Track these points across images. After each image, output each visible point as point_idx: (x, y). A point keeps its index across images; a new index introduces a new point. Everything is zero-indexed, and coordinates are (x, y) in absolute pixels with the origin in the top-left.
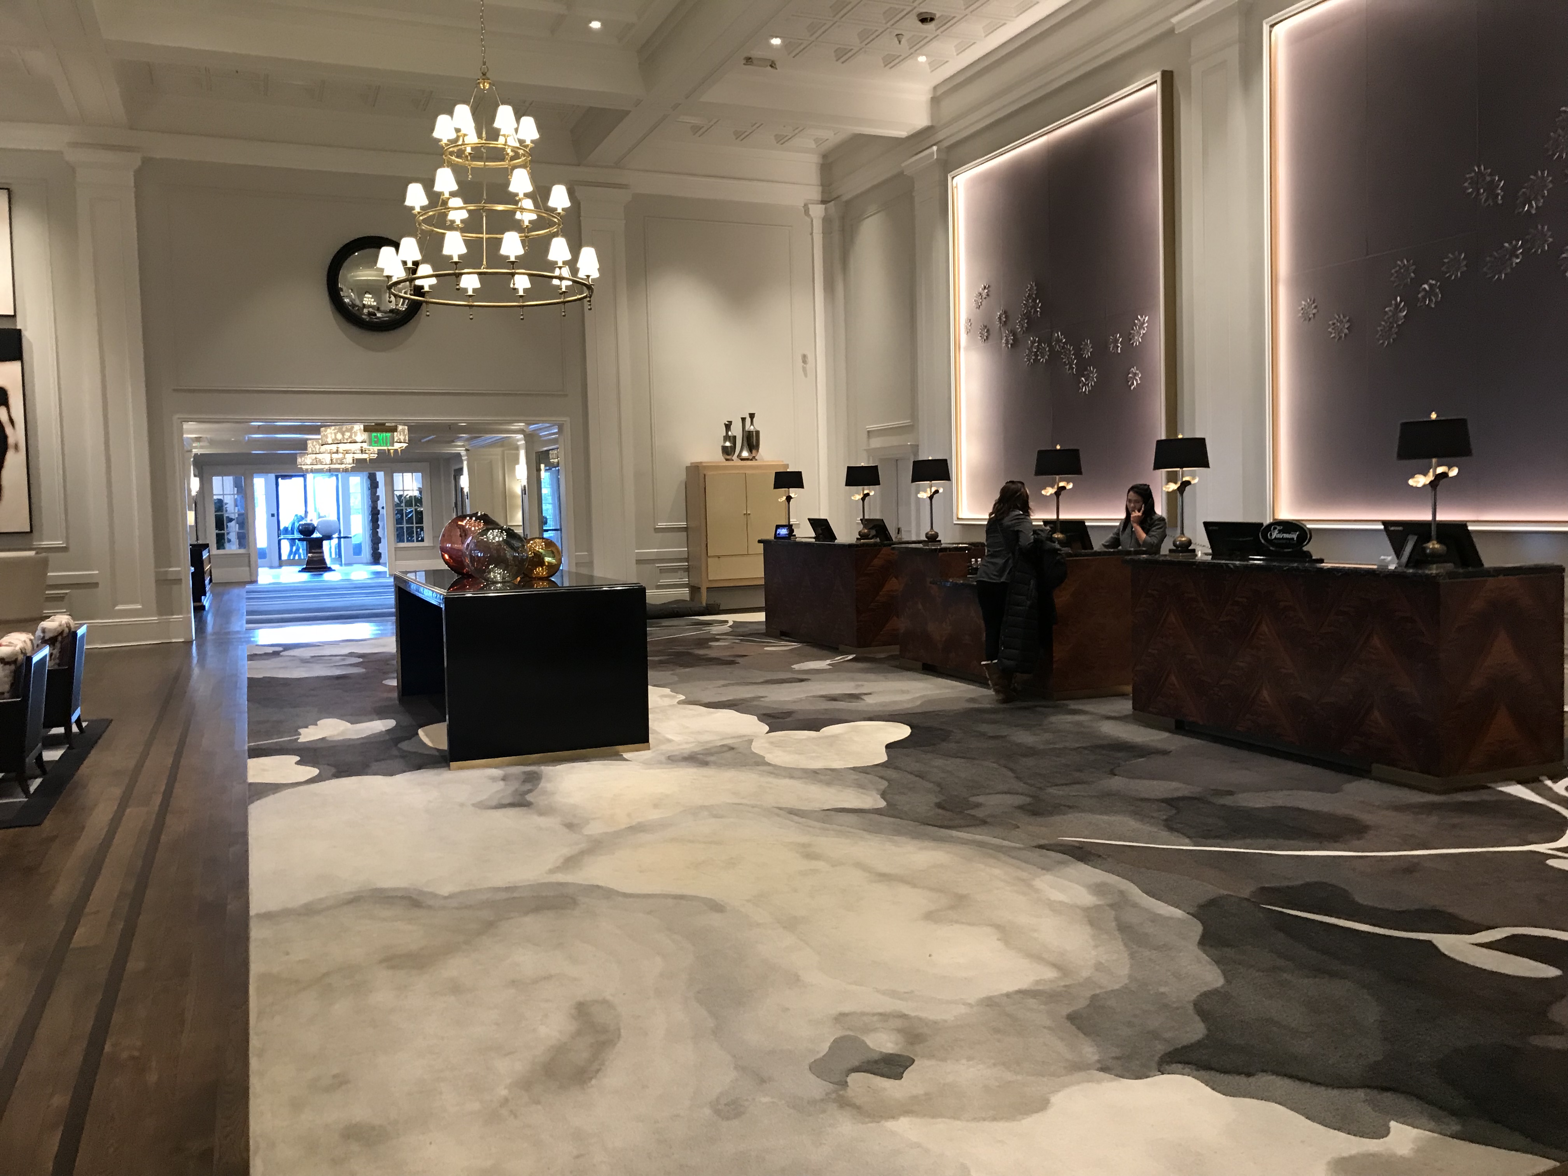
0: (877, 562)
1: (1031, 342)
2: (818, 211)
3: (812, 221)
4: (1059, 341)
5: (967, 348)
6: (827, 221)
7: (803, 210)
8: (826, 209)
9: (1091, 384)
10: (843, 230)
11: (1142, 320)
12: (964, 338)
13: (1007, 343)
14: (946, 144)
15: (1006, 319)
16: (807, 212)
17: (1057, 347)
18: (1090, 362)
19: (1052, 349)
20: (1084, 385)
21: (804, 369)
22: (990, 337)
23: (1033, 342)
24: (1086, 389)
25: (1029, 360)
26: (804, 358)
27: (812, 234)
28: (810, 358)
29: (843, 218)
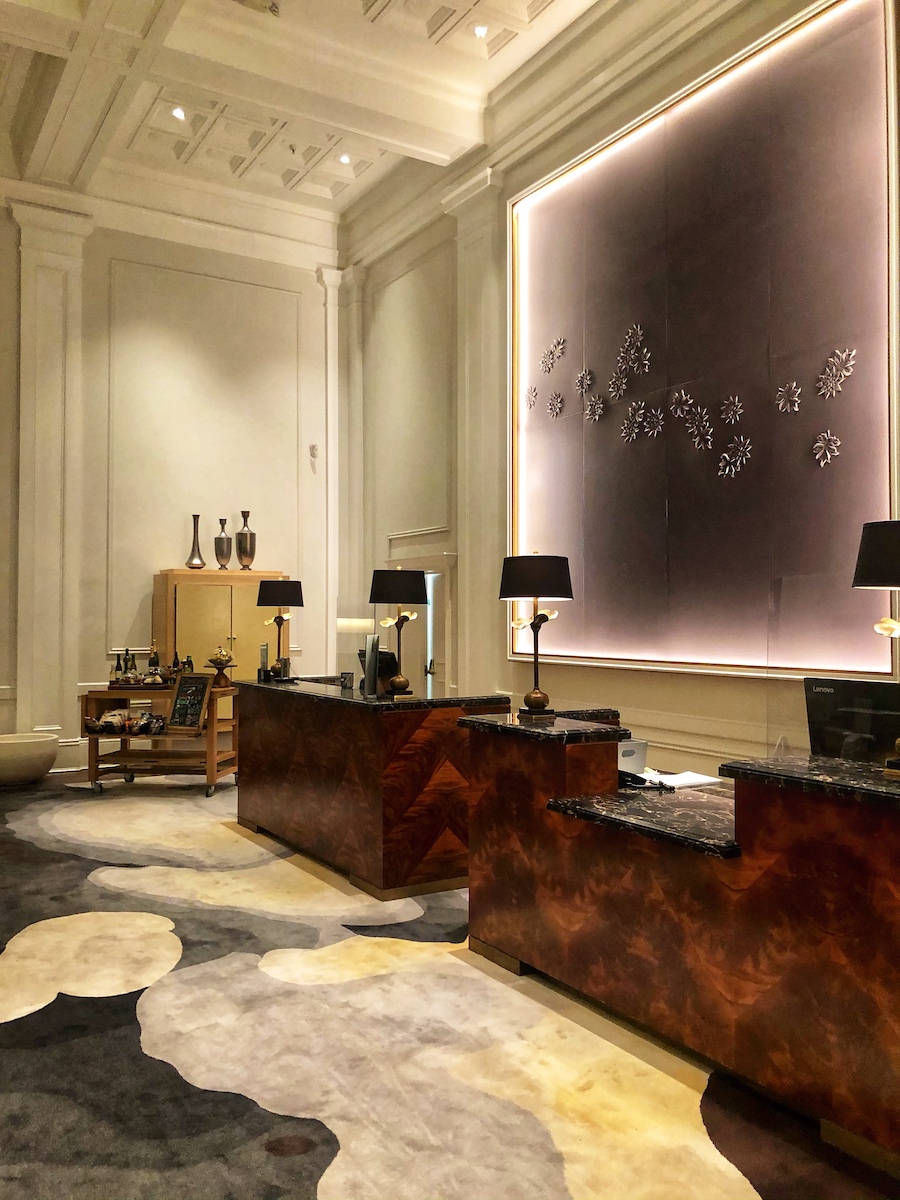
0: (421, 735)
1: (633, 409)
2: (333, 277)
3: (326, 290)
4: (680, 403)
5: (530, 429)
6: (344, 291)
7: (315, 275)
8: (343, 277)
9: (742, 462)
10: (363, 302)
11: (844, 356)
12: (524, 414)
13: (593, 413)
14: (502, 166)
15: (592, 381)
16: (320, 278)
17: (679, 412)
18: (737, 429)
19: (668, 416)
20: (728, 463)
21: (313, 465)
22: (565, 410)
23: (635, 411)
24: (731, 470)
25: (630, 435)
26: (313, 449)
27: (325, 305)
28: (321, 452)
29: (363, 288)
